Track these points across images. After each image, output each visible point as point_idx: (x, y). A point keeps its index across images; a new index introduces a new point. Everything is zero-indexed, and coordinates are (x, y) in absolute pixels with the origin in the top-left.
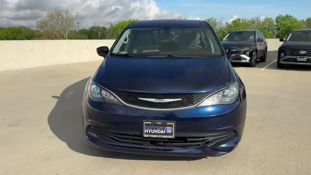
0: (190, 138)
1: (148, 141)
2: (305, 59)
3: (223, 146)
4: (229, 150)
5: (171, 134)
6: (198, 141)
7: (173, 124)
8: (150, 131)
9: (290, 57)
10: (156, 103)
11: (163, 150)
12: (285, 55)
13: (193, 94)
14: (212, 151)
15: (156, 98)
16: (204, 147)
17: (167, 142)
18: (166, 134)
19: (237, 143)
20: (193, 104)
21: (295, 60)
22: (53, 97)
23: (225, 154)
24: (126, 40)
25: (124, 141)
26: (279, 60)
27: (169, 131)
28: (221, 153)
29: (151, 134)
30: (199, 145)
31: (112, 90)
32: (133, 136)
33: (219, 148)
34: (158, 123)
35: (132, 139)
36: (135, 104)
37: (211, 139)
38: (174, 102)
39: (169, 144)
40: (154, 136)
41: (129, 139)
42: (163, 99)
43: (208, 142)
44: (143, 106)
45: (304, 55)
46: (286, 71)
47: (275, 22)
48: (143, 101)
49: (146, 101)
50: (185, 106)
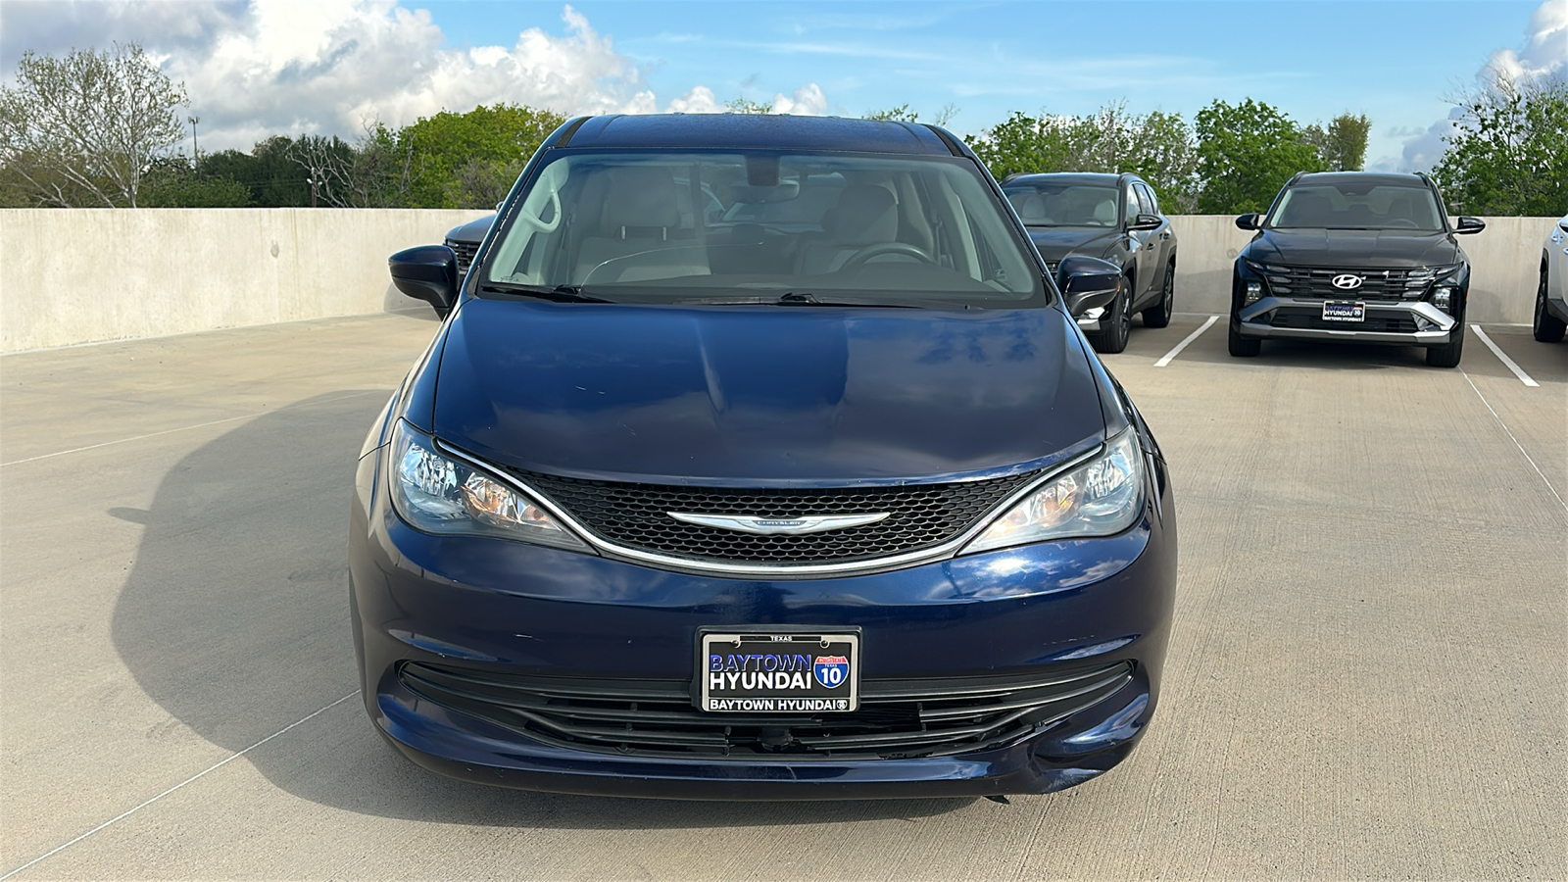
0: (930, 706)
1: (721, 729)
2: (1358, 313)
3: (1084, 738)
4: (1109, 756)
5: (843, 691)
6: (970, 723)
7: (853, 640)
8: (733, 680)
9: (1289, 302)
10: (763, 538)
11: (801, 772)
12: (1266, 292)
13: (945, 486)
14: (1033, 765)
15: (760, 514)
16: (997, 746)
17: (817, 733)
18: (818, 691)
19: (1141, 723)
20: (944, 538)
21: (1314, 318)
22: (116, 512)
23: (1093, 776)
24: (546, 215)
25: (596, 734)
26: (1236, 319)
27: (832, 676)
28: (1072, 772)
29: (741, 692)
30: (972, 740)
31: (527, 476)
32: (642, 707)
33: (1065, 751)
34: (775, 638)
35: (637, 727)
36: (651, 548)
37: (1029, 707)
38: (850, 530)
39: (828, 739)
40: (758, 705)
41: (622, 726)
42: (798, 514)
43: (1017, 725)
44: (699, 554)
45: (1354, 294)
46: (1272, 368)
47: (1194, 136)
48: (692, 527)
49: (709, 529)
50: (905, 549)
